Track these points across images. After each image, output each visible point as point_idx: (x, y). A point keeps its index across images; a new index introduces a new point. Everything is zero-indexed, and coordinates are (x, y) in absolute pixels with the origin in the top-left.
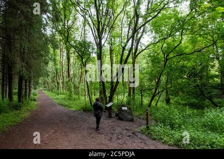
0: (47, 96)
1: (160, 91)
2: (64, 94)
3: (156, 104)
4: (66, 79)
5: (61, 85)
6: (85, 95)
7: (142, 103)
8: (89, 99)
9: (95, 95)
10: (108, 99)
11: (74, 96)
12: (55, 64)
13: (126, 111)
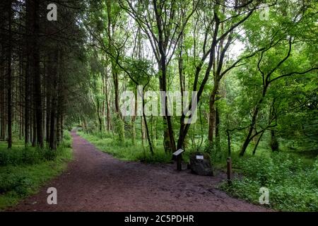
0: (85, 141)
1: (258, 131)
2: (110, 137)
3: (254, 152)
4: (113, 115)
5: (105, 123)
6: (142, 138)
7: (230, 151)
8: (148, 144)
9: (157, 138)
10: (176, 144)
11: (126, 140)
12: (96, 91)
13: (202, 161)
